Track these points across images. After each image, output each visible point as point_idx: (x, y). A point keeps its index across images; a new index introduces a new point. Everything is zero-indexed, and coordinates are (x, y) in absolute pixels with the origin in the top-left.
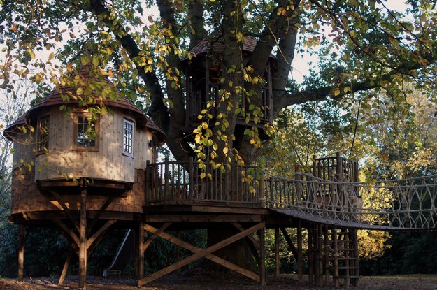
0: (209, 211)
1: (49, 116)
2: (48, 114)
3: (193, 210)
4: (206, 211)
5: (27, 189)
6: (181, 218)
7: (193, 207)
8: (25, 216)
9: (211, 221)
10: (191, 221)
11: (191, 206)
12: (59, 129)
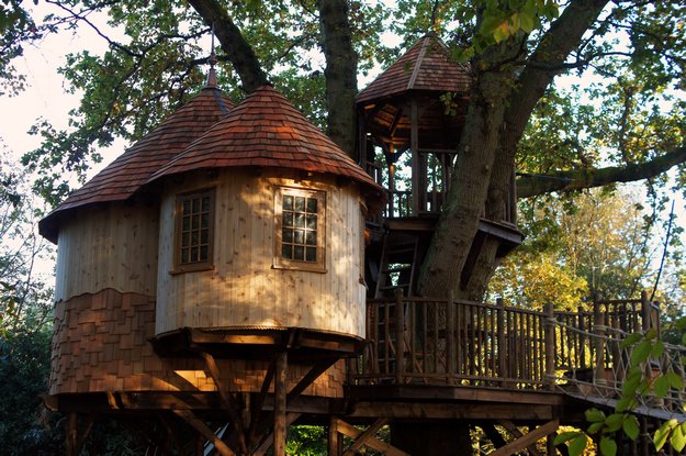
0: (480, 399)
1: (215, 188)
2: (211, 184)
3: (456, 397)
4: (474, 398)
5: (118, 342)
6: (411, 409)
7: (456, 391)
8: (113, 401)
9: (465, 416)
10: (429, 416)
11: (452, 388)
12: (241, 219)
